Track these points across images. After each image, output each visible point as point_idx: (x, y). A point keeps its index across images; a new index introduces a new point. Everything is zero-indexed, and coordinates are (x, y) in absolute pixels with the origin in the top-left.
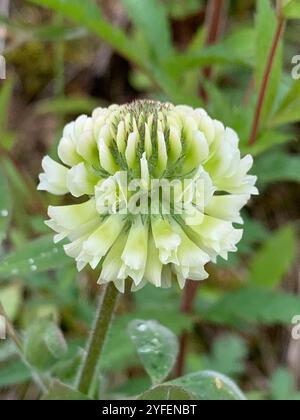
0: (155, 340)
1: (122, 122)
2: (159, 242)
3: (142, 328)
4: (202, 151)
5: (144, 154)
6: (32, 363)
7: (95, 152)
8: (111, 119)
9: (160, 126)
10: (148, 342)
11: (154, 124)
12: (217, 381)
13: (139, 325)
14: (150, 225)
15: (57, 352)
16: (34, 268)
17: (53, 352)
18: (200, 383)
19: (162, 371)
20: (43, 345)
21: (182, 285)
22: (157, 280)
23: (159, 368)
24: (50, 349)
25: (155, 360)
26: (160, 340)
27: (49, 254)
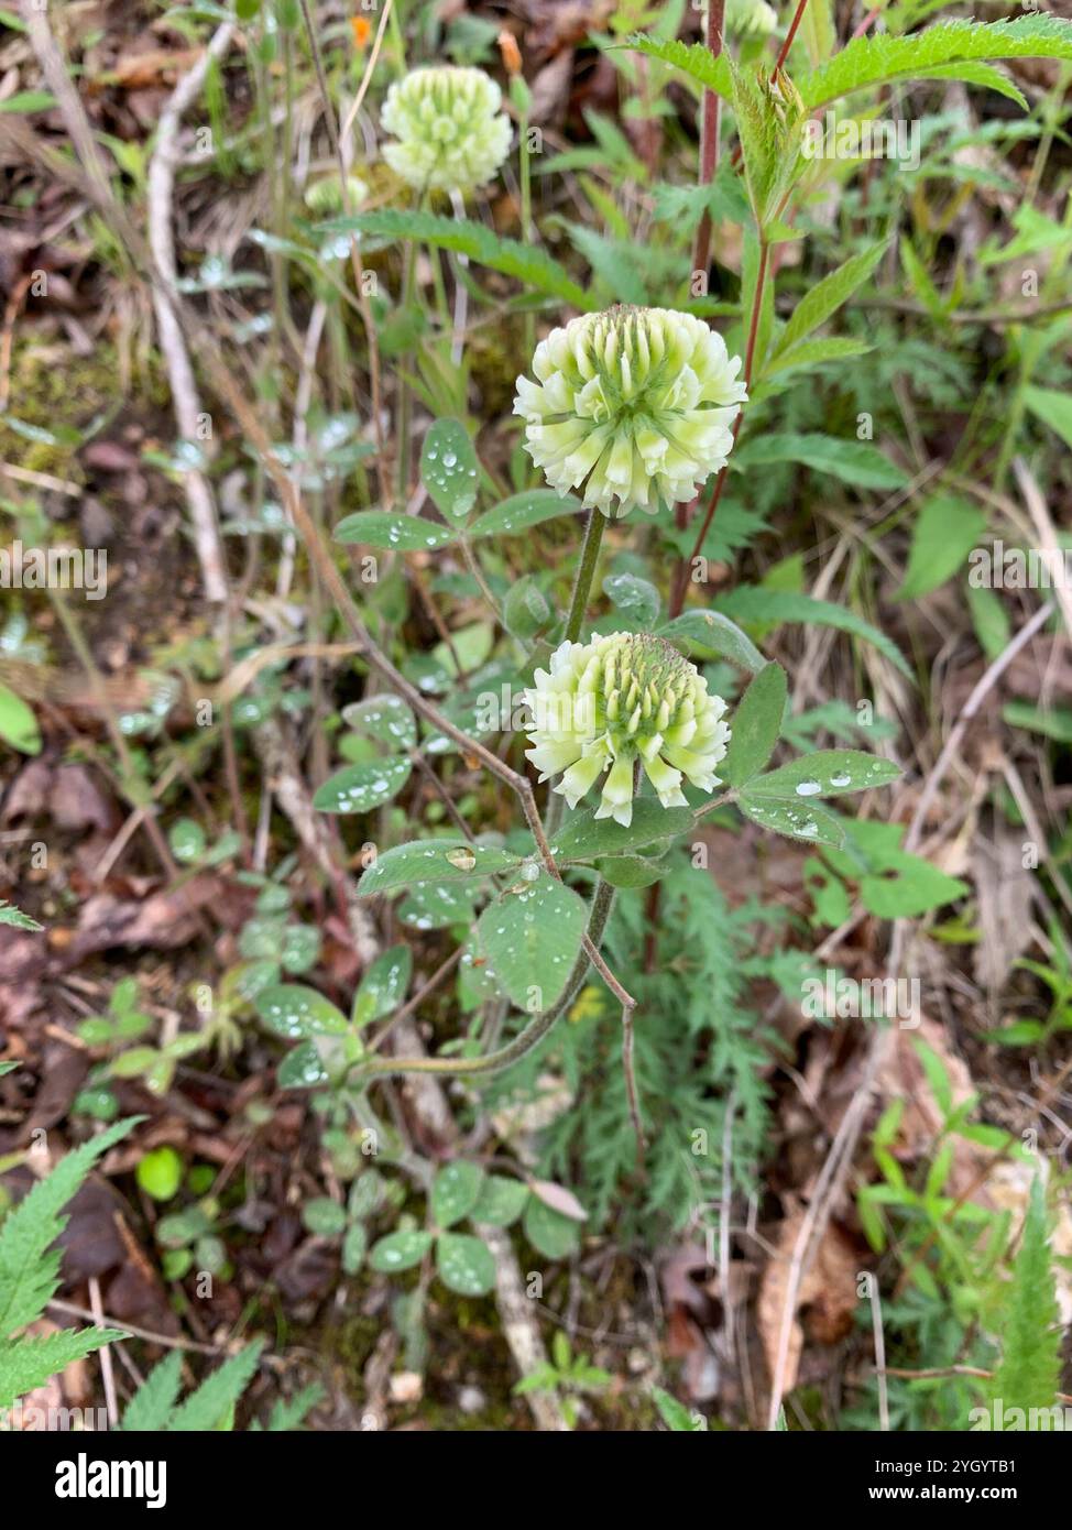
0: (635, 592)
1: (599, 326)
2: (645, 452)
3: (618, 583)
4: (687, 350)
5: (625, 354)
6: (514, 629)
7: (573, 363)
8: (587, 326)
9: (640, 325)
10: (628, 595)
11: (634, 326)
12: (707, 617)
13: (614, 580)
14: (634, 439)
15: (539, 615)
16: (508, 527)
17: (535, 615)
18: (690, 624)
19: (648, 622)
20: (524, 607)
21: (670, 506)
22: (643, 496)
23: (644, 619)
24: (531, 611)
25: (638, 611)
26: (639, 592)
27: (524, 512)
